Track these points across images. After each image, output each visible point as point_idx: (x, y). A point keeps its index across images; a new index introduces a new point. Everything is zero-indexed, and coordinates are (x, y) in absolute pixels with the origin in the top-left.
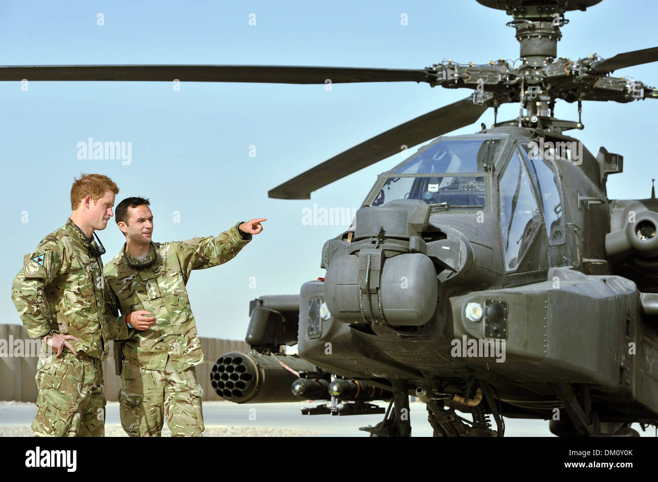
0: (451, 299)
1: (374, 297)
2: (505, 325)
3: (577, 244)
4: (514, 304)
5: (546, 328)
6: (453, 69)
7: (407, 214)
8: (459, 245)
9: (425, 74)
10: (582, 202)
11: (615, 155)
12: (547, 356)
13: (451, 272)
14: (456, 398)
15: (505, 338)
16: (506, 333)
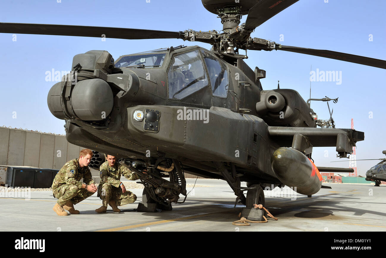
0: (127, 109)
1: (68, 102)
2: (158, 124)
3: (236, 101)
4: (165, 113)
5: (186, 127)
6: (192, 32)
7: (95, 57)
8: (128, 77)
9: (179, 34)
10: (240, 84)
11: (262, 70)
12: (186, 143)
13: (123, 92)
14: (159, 168)
15: (157, 131)
16: (158, 128)
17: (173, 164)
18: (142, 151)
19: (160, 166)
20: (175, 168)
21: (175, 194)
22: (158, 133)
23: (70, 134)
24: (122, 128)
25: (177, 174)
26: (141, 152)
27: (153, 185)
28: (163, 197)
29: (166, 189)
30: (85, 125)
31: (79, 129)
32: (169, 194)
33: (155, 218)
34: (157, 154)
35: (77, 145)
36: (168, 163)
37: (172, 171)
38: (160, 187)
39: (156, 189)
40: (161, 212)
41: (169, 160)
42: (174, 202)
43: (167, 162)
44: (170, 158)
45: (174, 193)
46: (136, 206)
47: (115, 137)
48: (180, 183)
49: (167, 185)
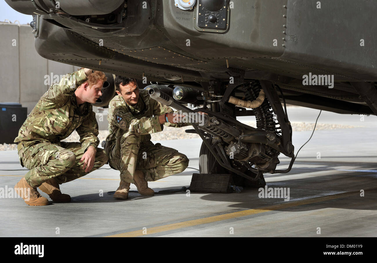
2: (226, 14)
5: (286, 17)
12: (287, 50)
14: (232, 100)
15: (225, 28)
16: (226, 23)
17: (262, 92)
18: (195, 68)
19: (234, 96)
20: (266, 100)
21: (268, 155)
22: (227, 34)
23: (43, 40)
24: (153, 26)
25: (272, 112)
26: (193, 69)
27: (221, 138)
28: (244, 162)
29: (249, 144)
30: (77, 25)
31: (63, 30)
32: (256, 155)
33: (230, 206)
34: (227, 72)
35: (58, 61)
36: (252, 90)
37: (261, 105)
38: (237, 141)
39: (228, 146)
40: (242, 192)
41: (253, 83)
42: (268, 171)
43: (251, 88)
44: (256, 79)
45: (266, 154)
46: (186, 180)
47: (139, 44)
48: (278, 130)
49: (251, 137)
